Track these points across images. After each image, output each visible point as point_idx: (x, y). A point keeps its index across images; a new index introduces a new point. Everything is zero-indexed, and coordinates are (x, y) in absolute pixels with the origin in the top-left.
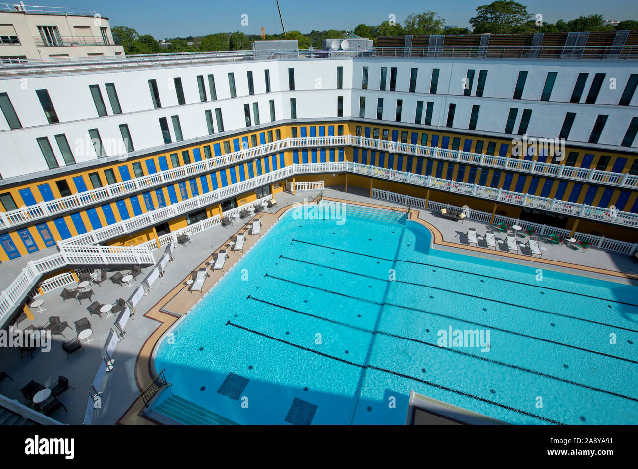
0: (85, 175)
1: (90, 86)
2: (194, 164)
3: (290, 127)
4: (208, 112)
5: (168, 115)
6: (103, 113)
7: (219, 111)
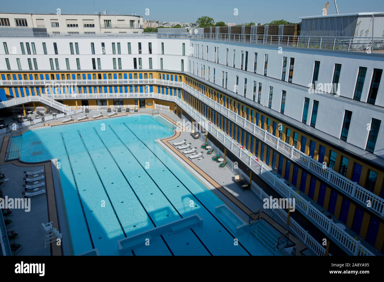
0: (60, 74)
1: (70, 43)
2: (102, 80)
3: (158, 73)
4: (114, 59)
5: (96, 57)
6: (72, 53)
7: (119, 59)
